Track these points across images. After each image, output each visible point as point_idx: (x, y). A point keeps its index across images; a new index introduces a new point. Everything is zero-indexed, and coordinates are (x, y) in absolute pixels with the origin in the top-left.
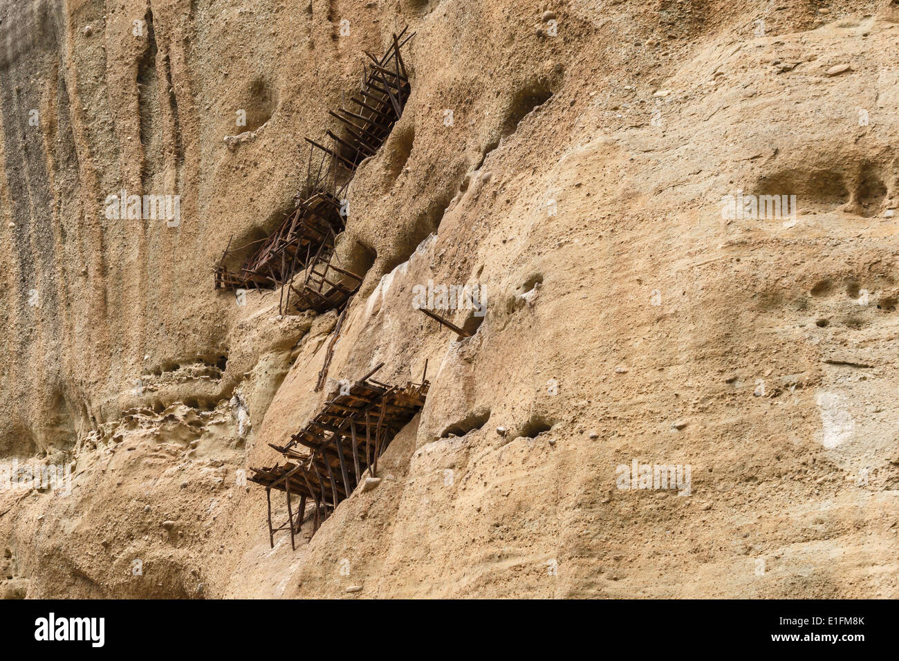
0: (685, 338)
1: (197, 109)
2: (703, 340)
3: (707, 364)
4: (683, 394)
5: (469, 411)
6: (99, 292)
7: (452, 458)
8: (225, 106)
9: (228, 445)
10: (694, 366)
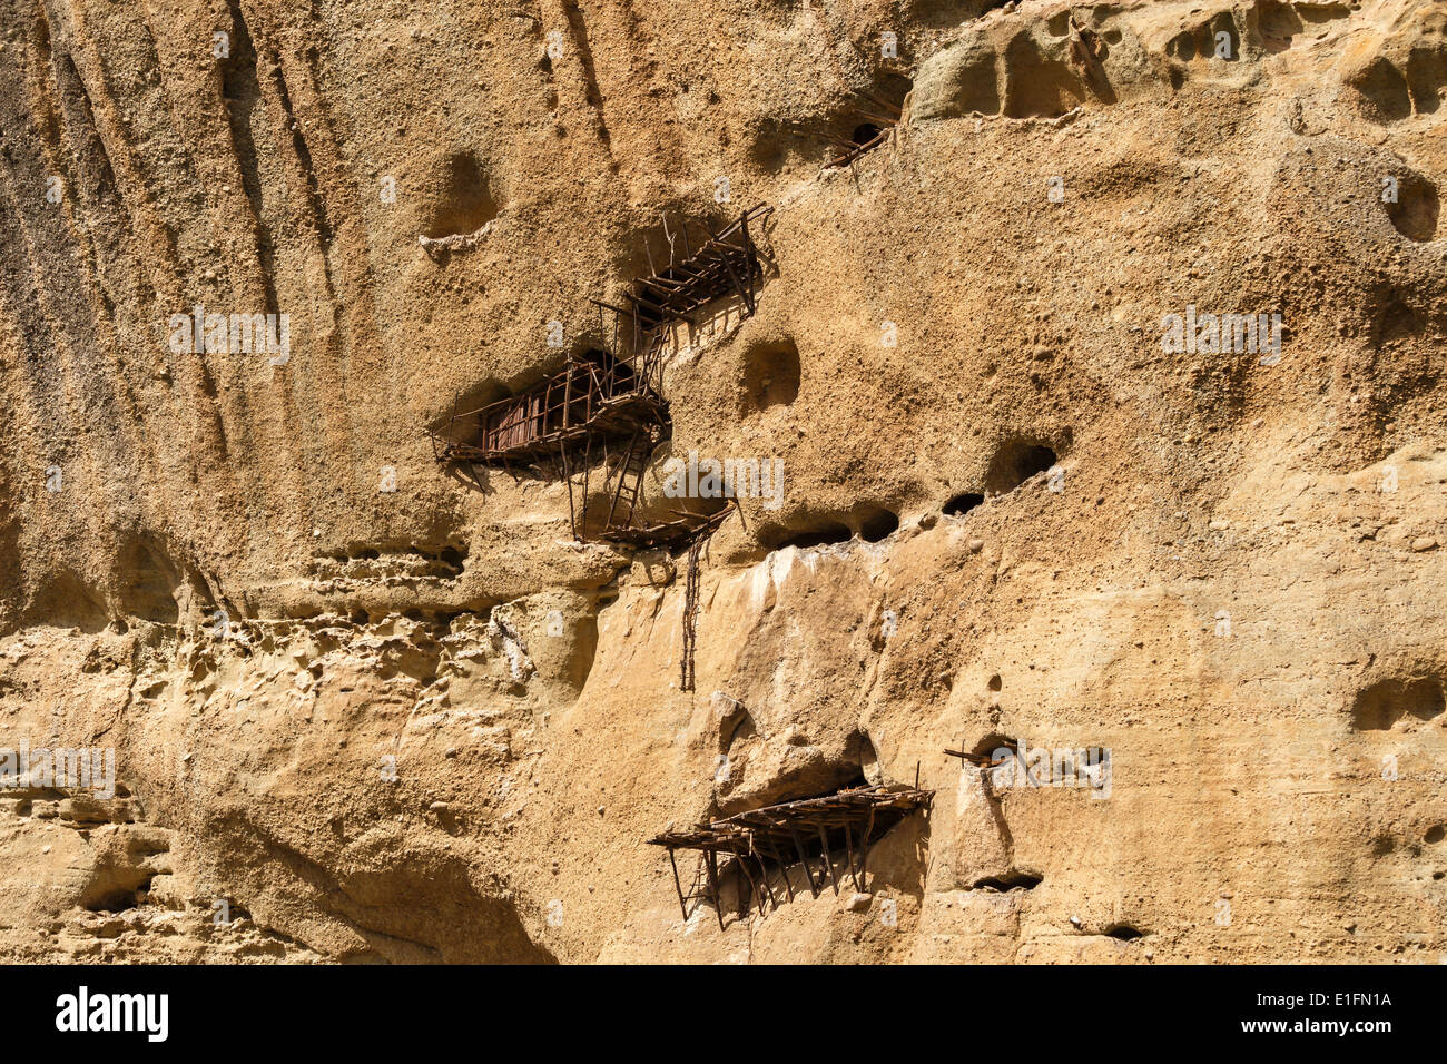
0: (1297, 874)
1: (349, 167)
2: (1318, 881)
3: (1323, 905)
4: (1299, 933)
5: (1011, 866)
6: (208, 420)
7: (1001, 923)
8: (407, 181)
9: (495, 690)
10: (1308, 905)
